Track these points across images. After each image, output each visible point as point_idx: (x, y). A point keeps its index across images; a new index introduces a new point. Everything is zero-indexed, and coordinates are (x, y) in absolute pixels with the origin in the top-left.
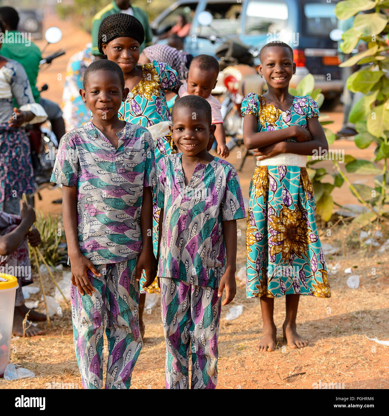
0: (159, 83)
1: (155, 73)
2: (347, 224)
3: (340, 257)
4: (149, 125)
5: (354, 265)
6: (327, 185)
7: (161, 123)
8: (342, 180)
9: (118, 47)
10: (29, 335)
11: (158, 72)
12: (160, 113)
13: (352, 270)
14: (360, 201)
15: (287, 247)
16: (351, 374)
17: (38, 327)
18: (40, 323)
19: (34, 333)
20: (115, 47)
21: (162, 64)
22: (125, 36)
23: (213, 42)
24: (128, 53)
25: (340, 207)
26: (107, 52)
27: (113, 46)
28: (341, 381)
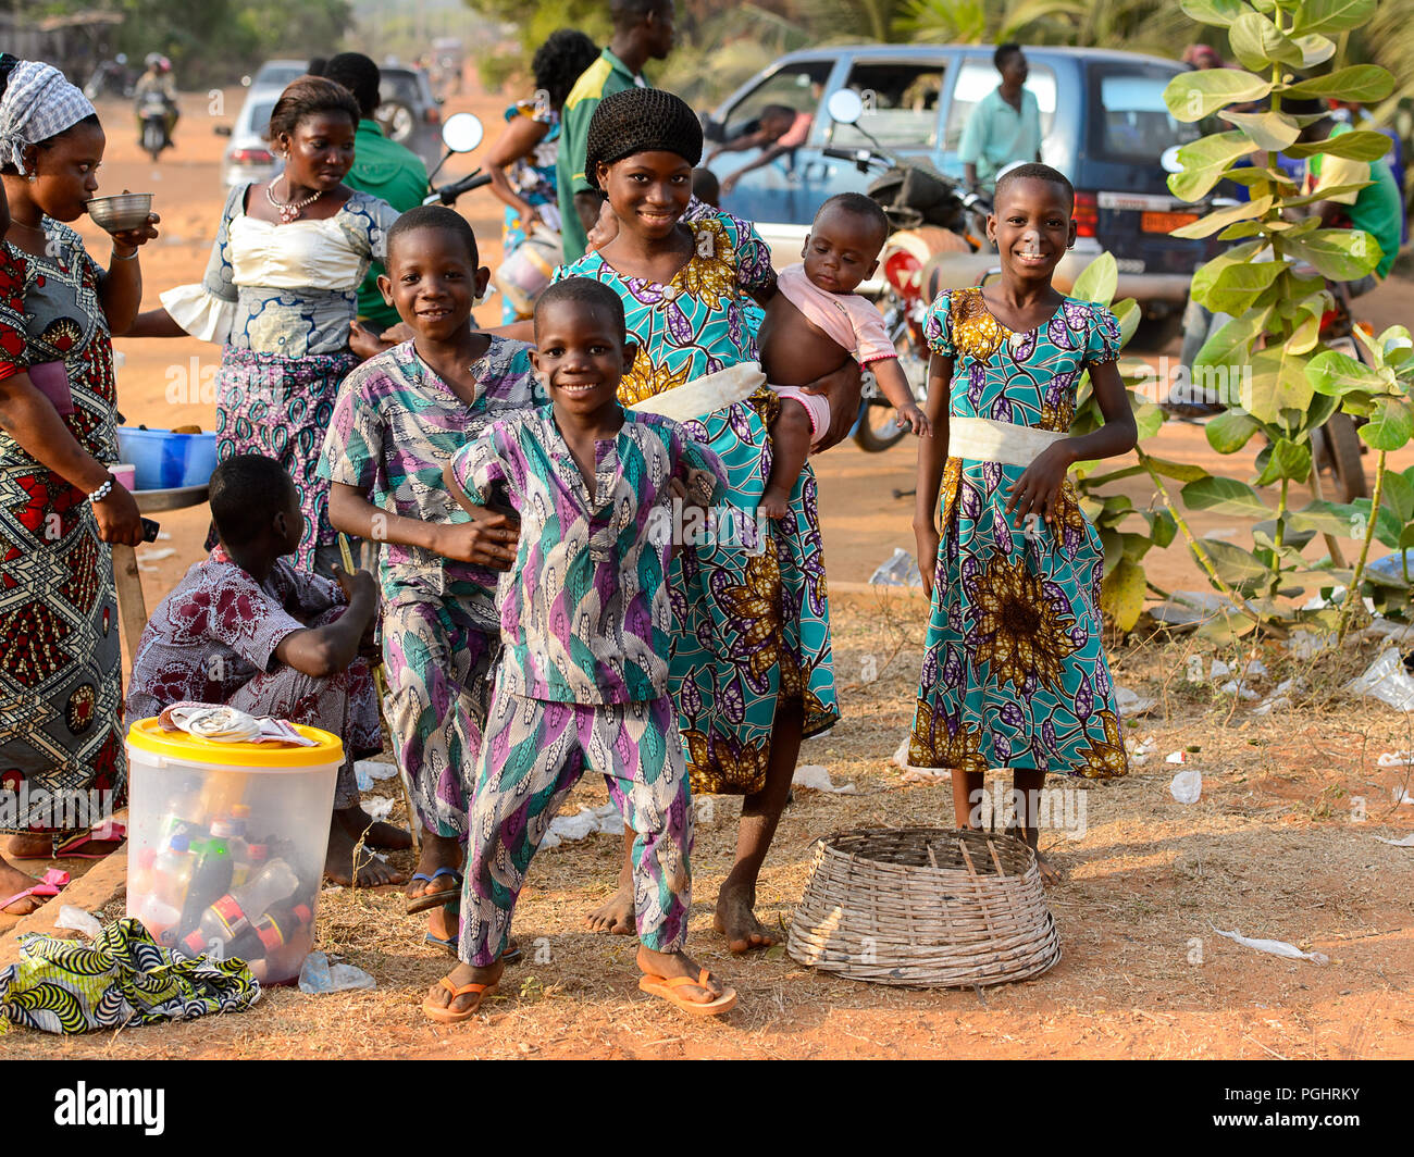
0: (733, 268)
1: (726, 243)
2: (1178, 641)
3: (1155, 722)
4: (710, 368)
5: (1190, 745)
6: (1132, 539)
7: (738, 366)
8: (1173, 529)
9: (641, 176)
10: (366, 883)
11: (733, 242)
12: (736, 343)
13: (1184, 757)
14: (1215, 584)
15: (1004, 647)
16: (1169, 1020)
17: (388, 863)
18: (395, 853)
19: (379, 880)
20: (632, 176)
21: (742, 224)
22: (662, 149)
23: (863, 167)
24: (663, 193)
25: (1165, 596)
26: (608, 183)
27: (627, 170)
28: (1143, 1034)
